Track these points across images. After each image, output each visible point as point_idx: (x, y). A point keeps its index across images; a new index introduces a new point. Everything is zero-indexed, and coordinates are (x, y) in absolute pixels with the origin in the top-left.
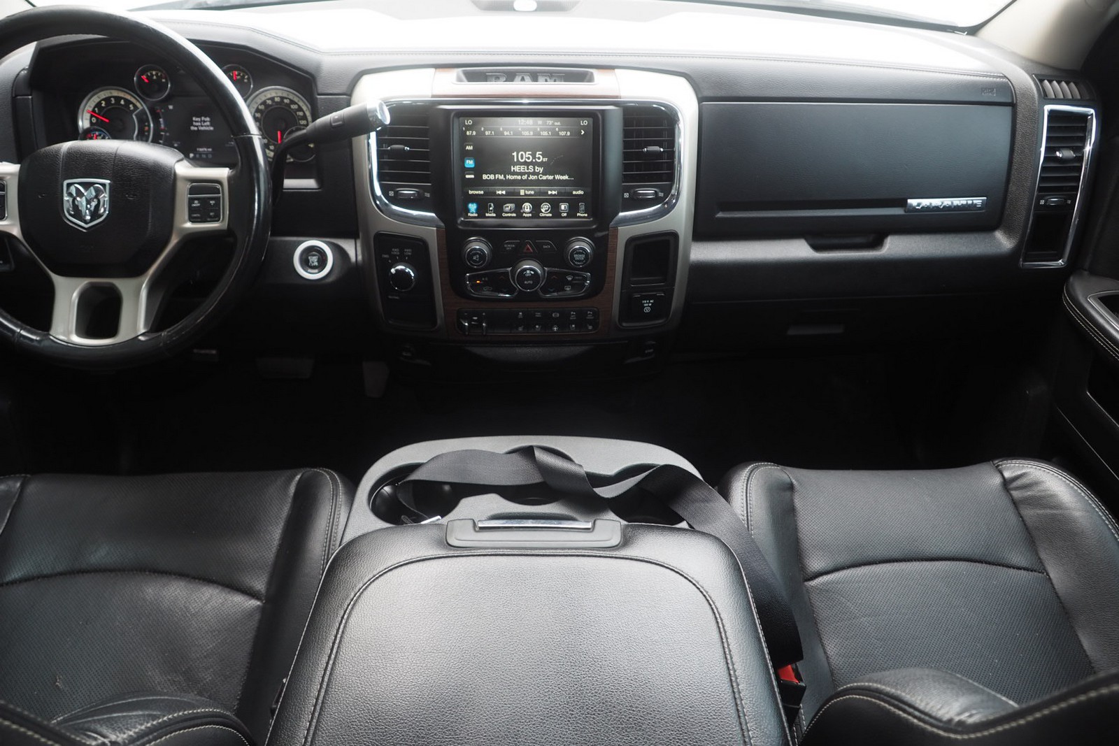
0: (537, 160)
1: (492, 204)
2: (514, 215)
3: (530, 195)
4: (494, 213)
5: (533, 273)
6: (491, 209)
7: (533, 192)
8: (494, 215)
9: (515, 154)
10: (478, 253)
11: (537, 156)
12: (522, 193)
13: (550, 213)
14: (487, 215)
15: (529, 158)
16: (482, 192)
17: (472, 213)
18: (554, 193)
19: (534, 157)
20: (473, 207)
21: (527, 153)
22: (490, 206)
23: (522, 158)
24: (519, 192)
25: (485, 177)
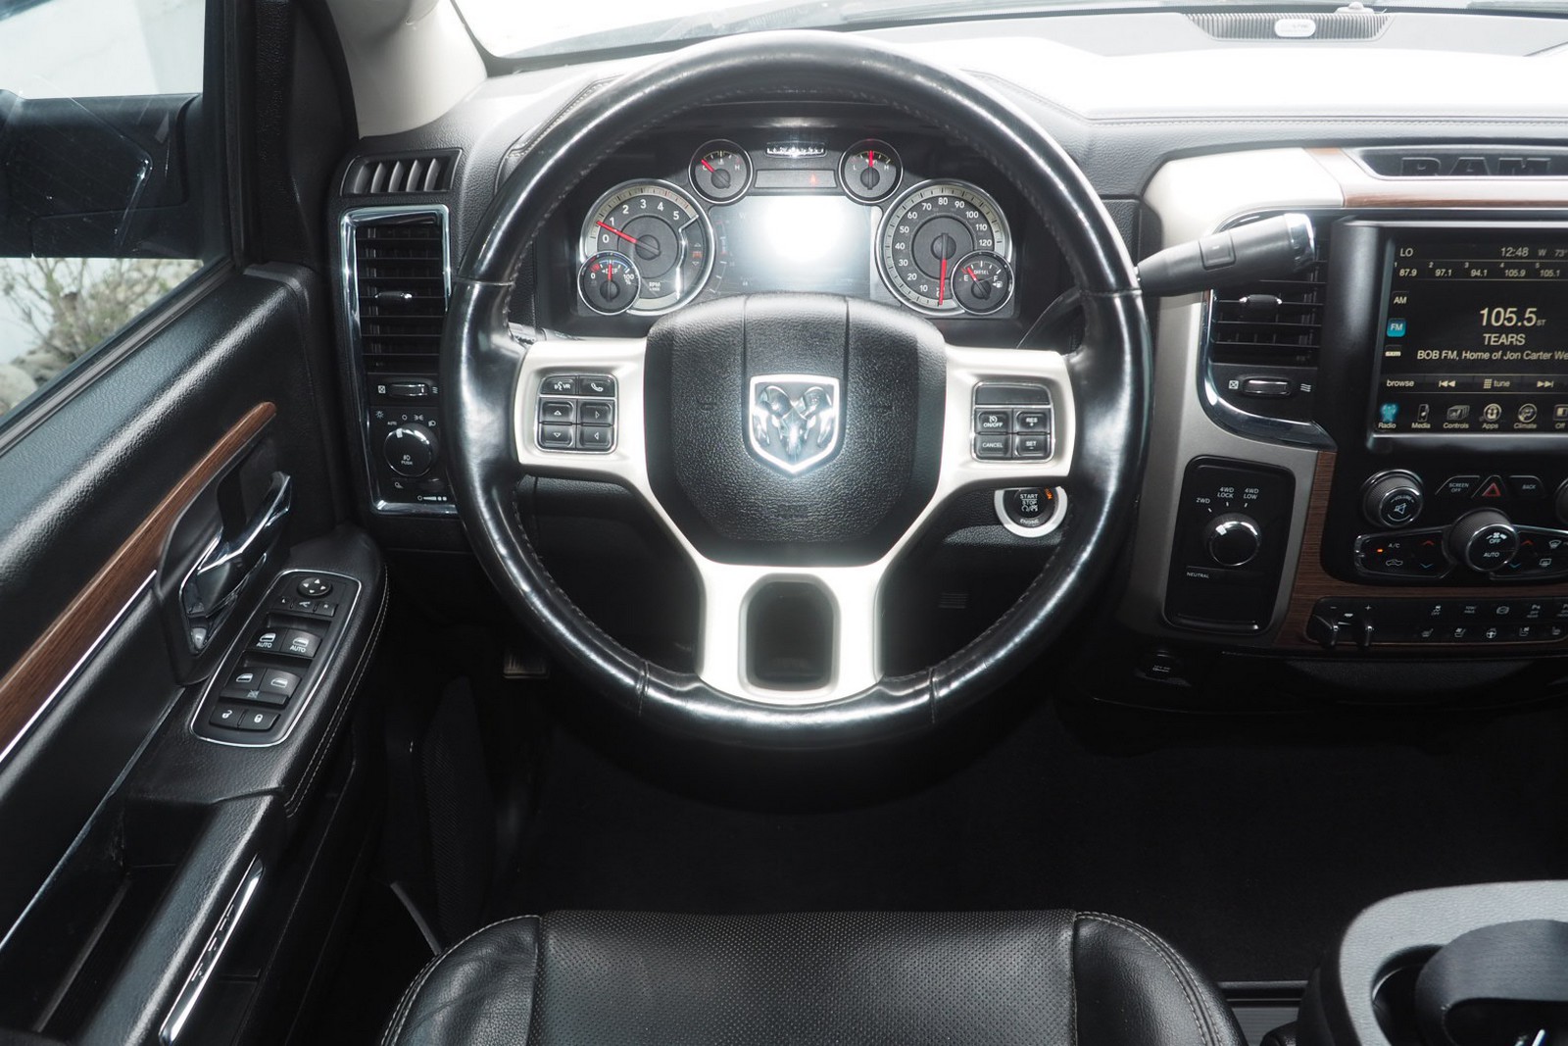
0: (1525, 323)
1: (1427, 407)
2: (1466, 426)
3: (1503, 389)
4: (1428, 422)
5: (1504, 537)
6: (1424, 414)
7: (1507, 384)
8: (1429, 426)
9: (1485, 312)
10: (1406, 501)
11: (1527, 316)
12: (1487, 384)
13: (1533, 422)
14: (1414, 426)
15: (1510, 320)
16: (1412, 384)
17: (1387, 423)
18: (1547, 384)
19: (1521, 318)
20: (1389, 411)
21: (1509, 310)
22: (1423, 410)
23: (1497, 320)
24: (1483, 384)
25: (1421, 355)
